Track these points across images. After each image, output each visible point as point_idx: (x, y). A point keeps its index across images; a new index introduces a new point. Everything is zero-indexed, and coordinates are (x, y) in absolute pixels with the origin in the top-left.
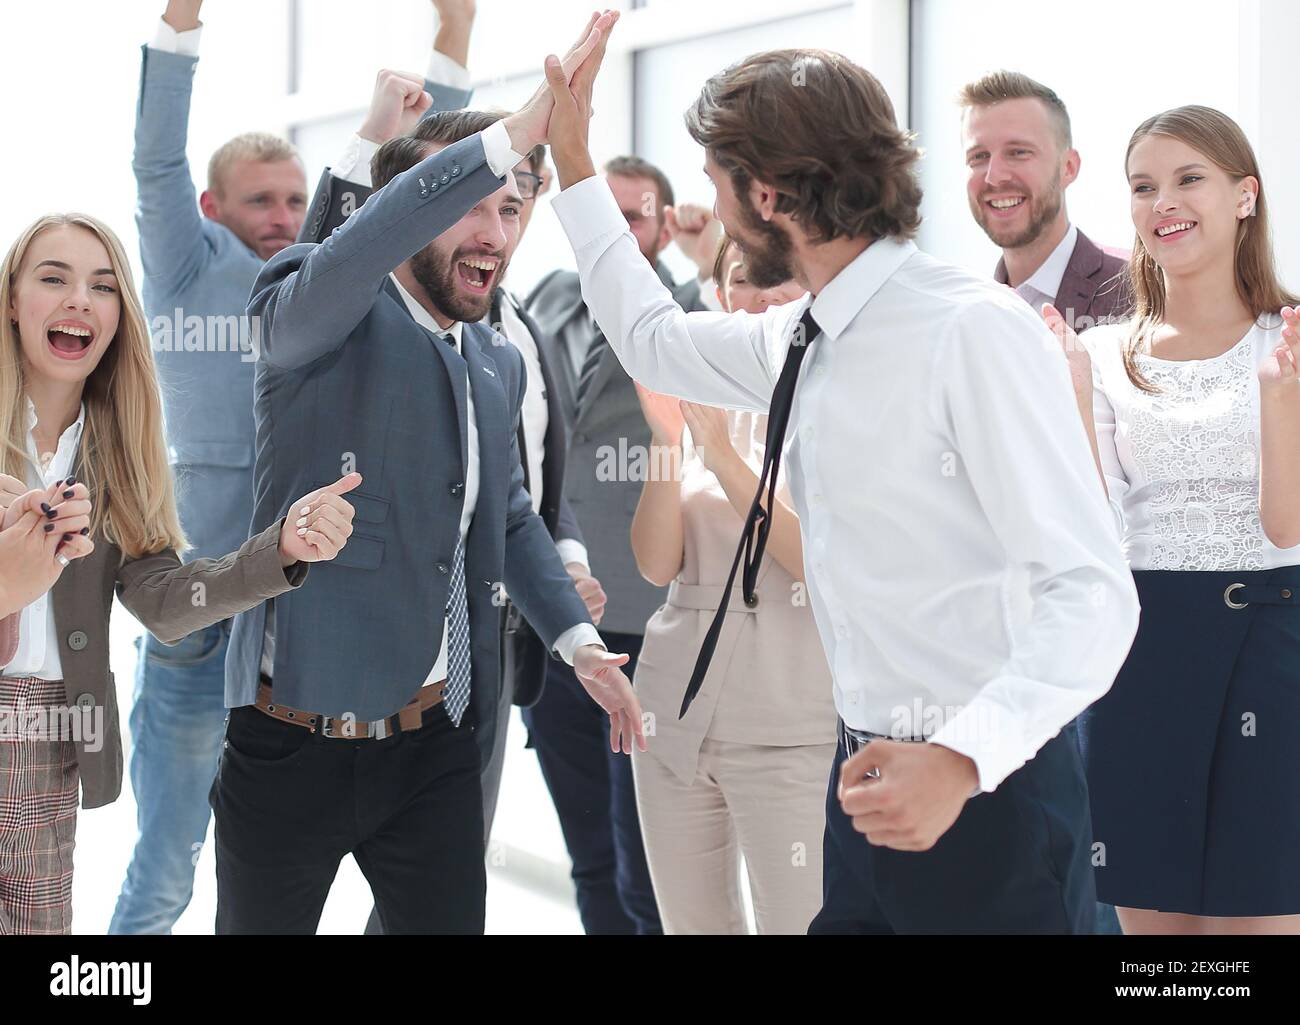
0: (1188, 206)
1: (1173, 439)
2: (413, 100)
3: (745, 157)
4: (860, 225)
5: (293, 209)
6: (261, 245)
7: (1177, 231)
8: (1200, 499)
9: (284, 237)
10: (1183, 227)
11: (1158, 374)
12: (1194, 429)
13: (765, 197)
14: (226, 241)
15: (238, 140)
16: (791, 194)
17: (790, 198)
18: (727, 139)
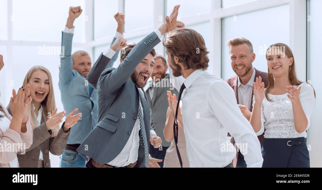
0: (280, 63)
1: (276, 111)
2: (123, 44)
3: (172, 50)
4: (195, 67)
5: (89, 66)
6: (82, 73)
7: (277, 68)
8: (282, 123)
9: (87, 71)
10: (278, 67)
11: (272, 98)
12: (280, 109)
13: (176, 59)
14: (76, 73)
15: (76, 52)
16: (181, 59)
17: (181, 60)
18: (170, 46)
